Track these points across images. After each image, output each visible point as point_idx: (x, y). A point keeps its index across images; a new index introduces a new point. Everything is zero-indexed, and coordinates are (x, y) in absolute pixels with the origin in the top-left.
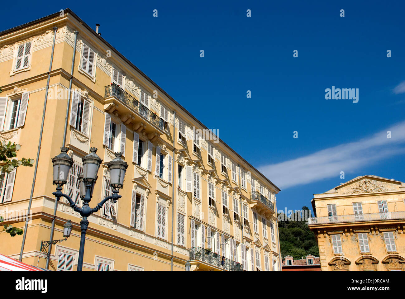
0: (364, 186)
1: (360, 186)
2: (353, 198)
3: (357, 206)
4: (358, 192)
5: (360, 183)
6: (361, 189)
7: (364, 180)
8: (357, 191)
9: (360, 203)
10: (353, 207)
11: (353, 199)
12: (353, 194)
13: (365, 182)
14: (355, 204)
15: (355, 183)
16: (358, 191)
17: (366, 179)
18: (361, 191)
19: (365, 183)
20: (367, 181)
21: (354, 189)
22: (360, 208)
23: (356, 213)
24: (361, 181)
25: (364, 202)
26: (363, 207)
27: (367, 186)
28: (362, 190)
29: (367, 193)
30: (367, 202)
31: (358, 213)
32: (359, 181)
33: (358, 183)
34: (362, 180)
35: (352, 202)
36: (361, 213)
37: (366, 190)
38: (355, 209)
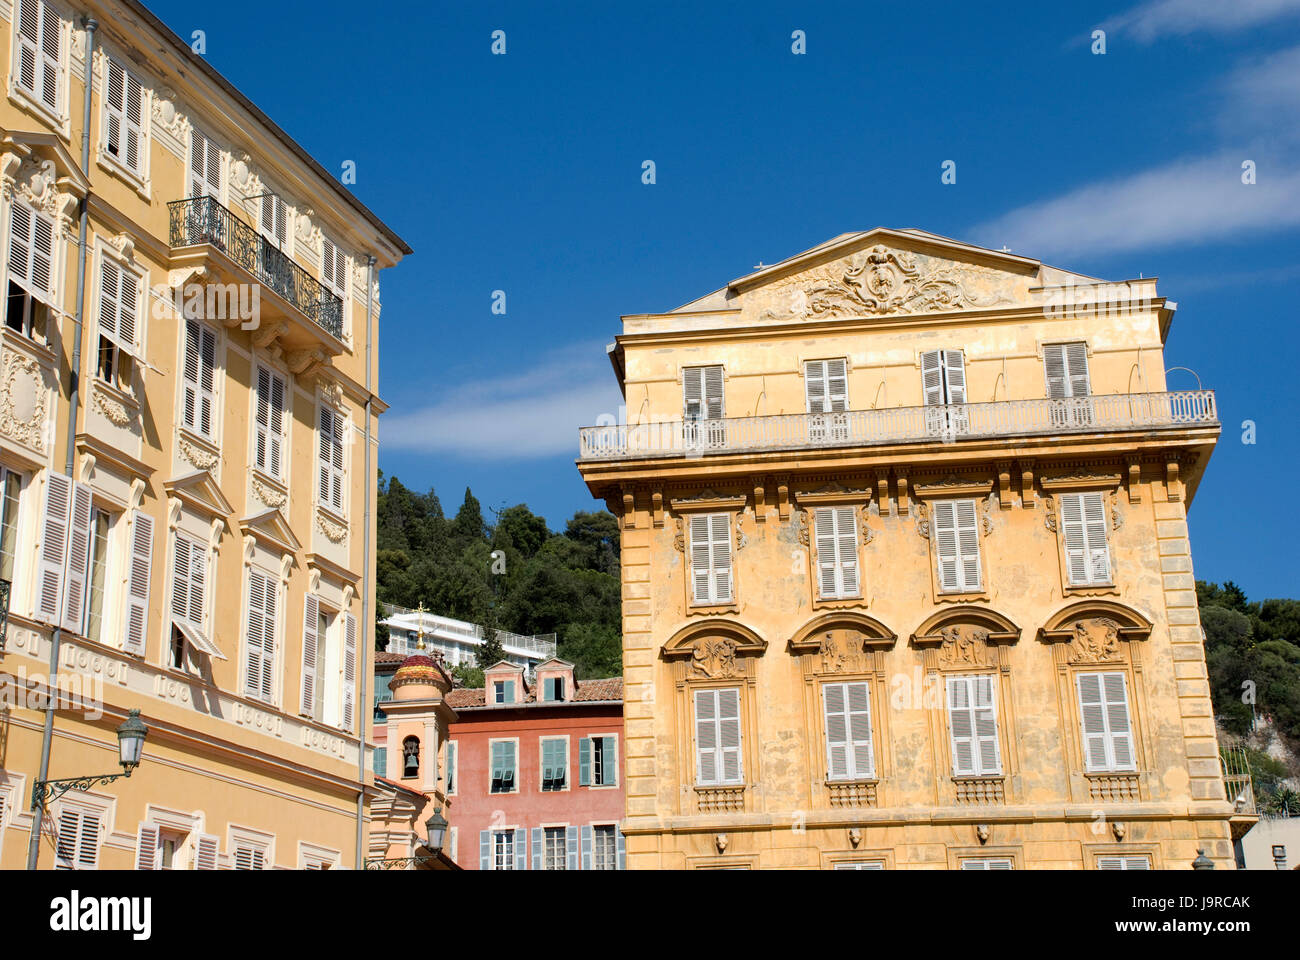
0: (867, 279)
1: (847, 281)
2: (809, 339)
3: (826, 378)
4: (835, 307)
5: (850, 264)
6: (849, 297)
7: (868, 252)
8: (831, 305)
9: (837, 365)
10: (802, 384)
11: (807, 344)
12: (809, 320)
13: (873, 260)
14: (814, 366)
15: (824, 266)
16: (838, 304)
17: (881, 247)
18: (850, 304)
19: (874, 265)
20: (882, 255)
21: (820, 295)
22: (838, 387)
23: (817, 408)
24: (856, 257)
25: (856, 360)
26: (851, 380)
27: (881, 283)
28: (857, 298)
29: (878, 316)
30: (873, 358)
31: (828, 407)
32: (847, 258)
33: (838, 268)
34: (862, 252)
35: (802, 358)
36: (839, 407)
37: (875, 299)
38: (815, 390)
